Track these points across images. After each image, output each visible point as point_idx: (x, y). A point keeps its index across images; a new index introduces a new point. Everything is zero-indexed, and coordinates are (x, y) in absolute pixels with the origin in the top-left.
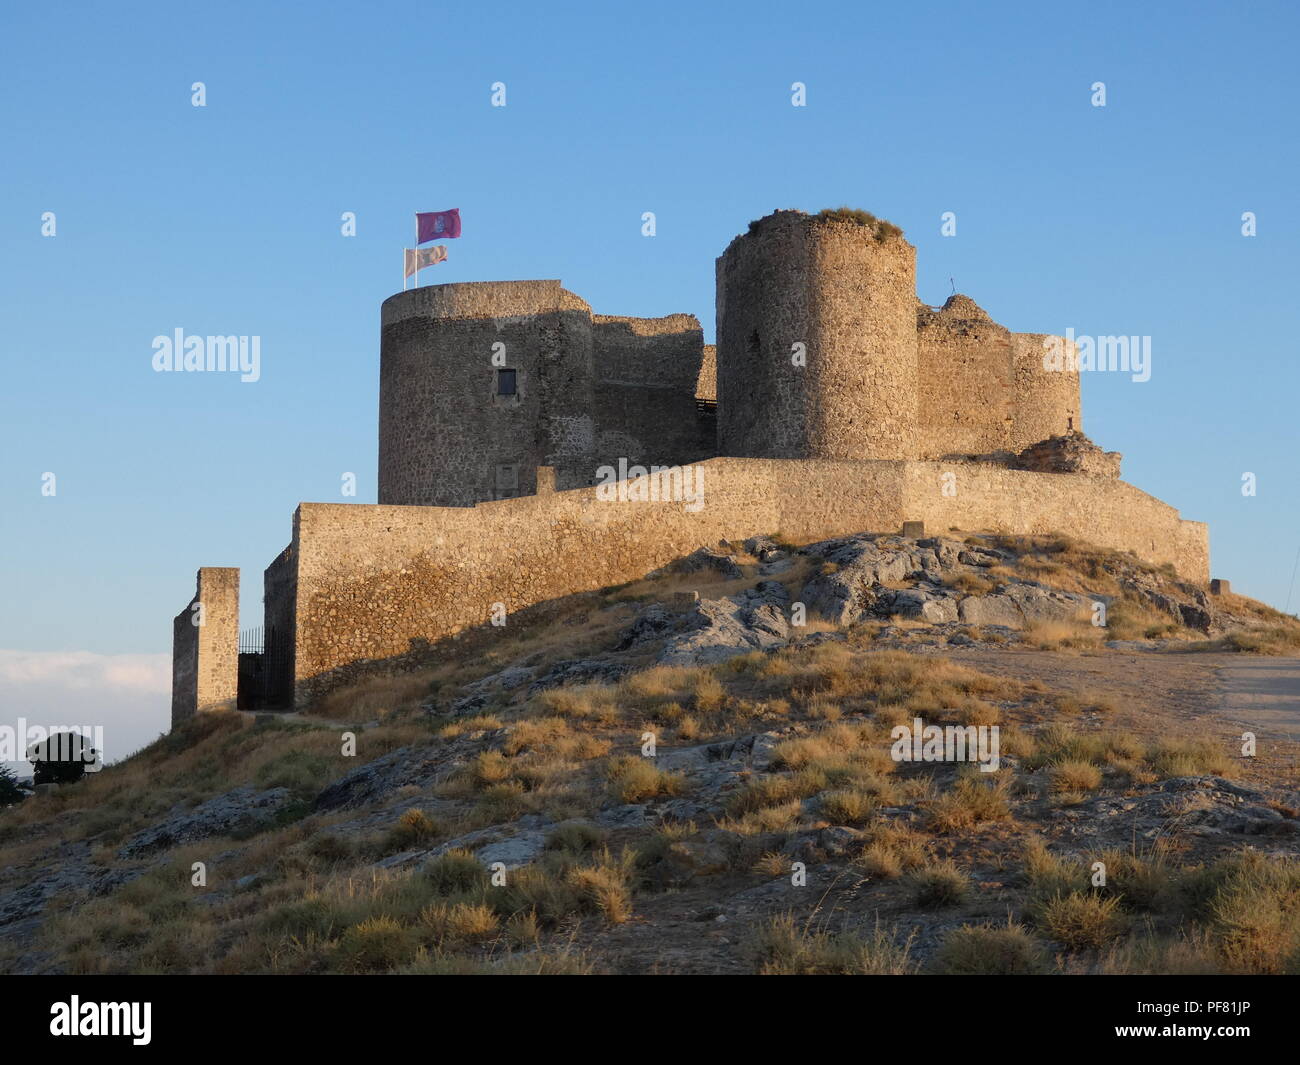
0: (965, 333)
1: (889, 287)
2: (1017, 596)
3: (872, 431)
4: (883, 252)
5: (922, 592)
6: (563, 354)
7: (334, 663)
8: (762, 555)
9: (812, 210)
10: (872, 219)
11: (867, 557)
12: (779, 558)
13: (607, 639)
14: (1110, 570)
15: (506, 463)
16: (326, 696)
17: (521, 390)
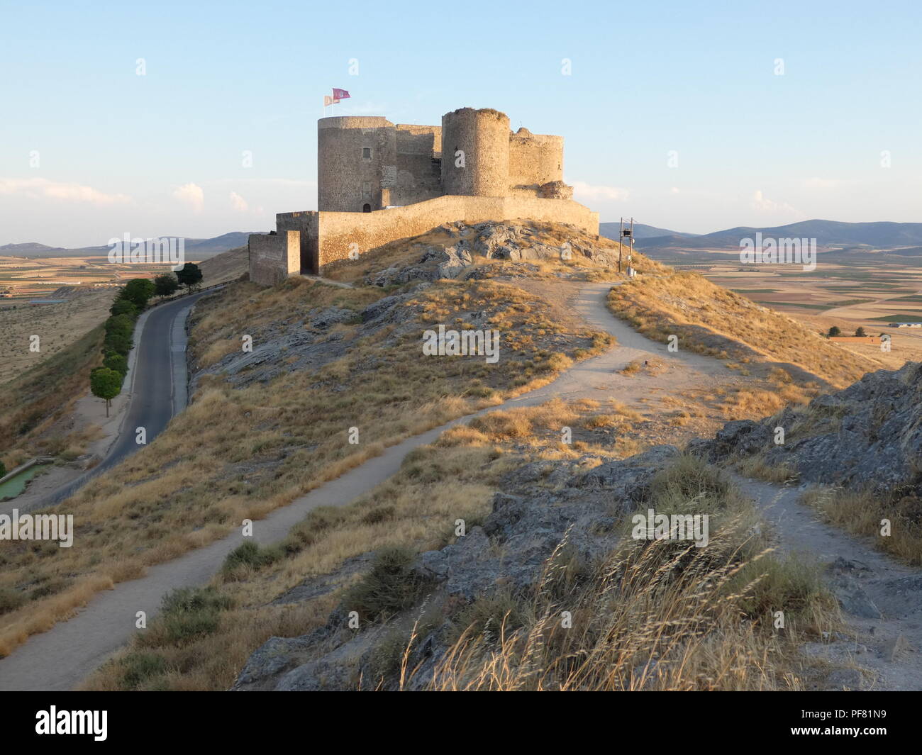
0: (524, 143)
1: (501, 135)
2: (537, 249)
3: (494, 184)
4: (499, 123)
5: (509, 247)
6: (386, 143)
7: (331, 260)
8: (460, 228)
9: (477, 108)
10: (496, 112)
11: (494, 235)
12: (465, 229)
13: (418, 259)
14: (564, 237)
15: (367, 182)
16: (330, 271)
17: (372, 156)
